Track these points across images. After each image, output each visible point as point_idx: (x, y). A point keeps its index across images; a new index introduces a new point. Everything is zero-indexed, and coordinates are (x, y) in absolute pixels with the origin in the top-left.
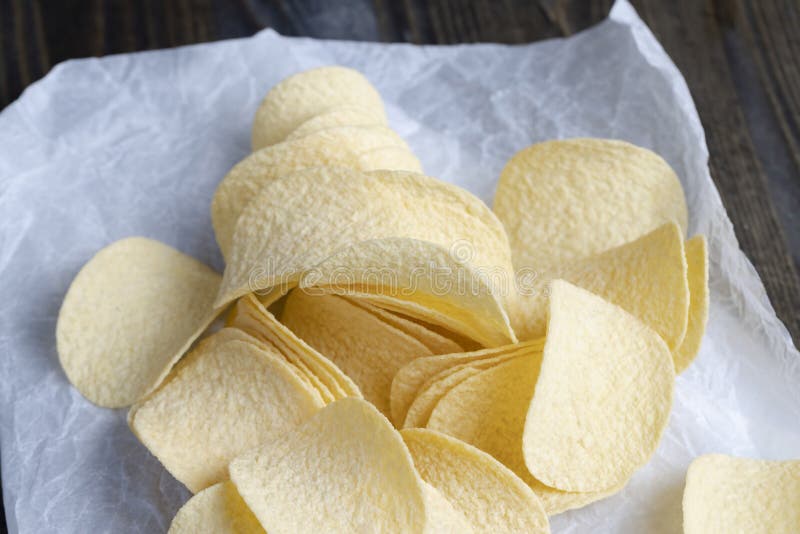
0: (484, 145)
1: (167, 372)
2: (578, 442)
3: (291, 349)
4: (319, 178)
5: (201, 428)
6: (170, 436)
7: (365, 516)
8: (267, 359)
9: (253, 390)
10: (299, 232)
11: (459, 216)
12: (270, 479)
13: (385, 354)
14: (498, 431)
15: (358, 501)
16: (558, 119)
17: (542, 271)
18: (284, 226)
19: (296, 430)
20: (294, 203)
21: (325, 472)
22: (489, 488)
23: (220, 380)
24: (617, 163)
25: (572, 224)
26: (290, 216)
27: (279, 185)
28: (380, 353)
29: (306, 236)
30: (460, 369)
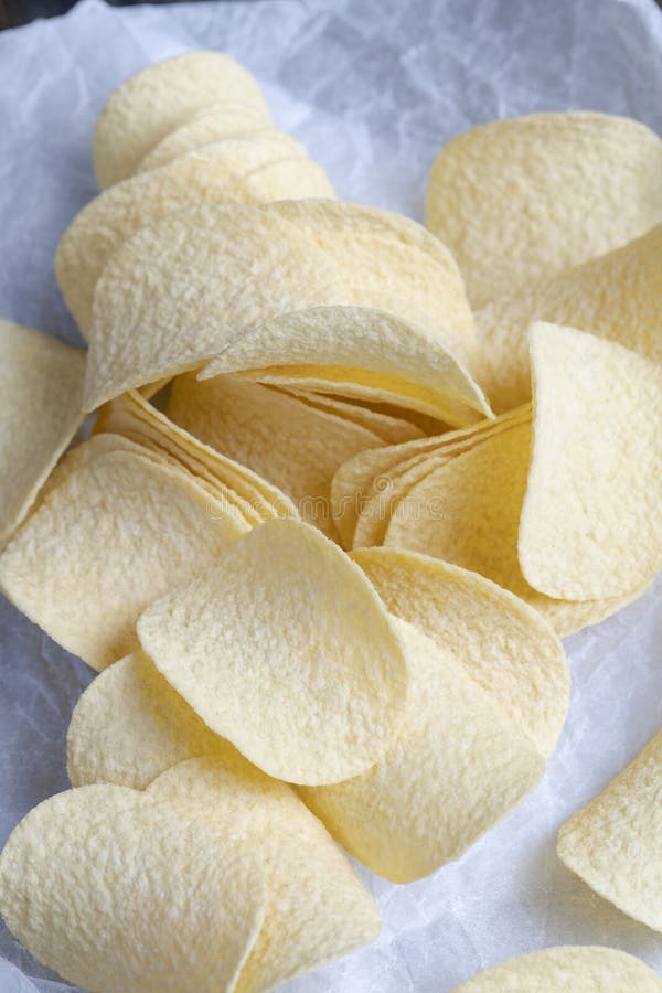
0: (401, 127)
1: (31, 501)
2: (587, 535)
3: (194, 458)
4: (199, 220)
5: (88, 571)
6: (49, 590)
7: (326, 678)
8: (164, 474)
9: (149, 516)
10: (181, 297)
11: (392, 249)
12: (194, 642)
13: (316, 445)
14: (479, 531)
15: (314, 657)
16: (496, 80)
17: (506, 299)
18: (161, 290)
19: (216, 565)
20: (169, 256)
21: (264, 622)
22: (481, 615)
23: (103, 504)
24: (587, 140)
25: (534, 227)
26: (166, 274)
27: (147, 234)
28: (310, 445)
29: (192, 300)
30: (423, 460)
